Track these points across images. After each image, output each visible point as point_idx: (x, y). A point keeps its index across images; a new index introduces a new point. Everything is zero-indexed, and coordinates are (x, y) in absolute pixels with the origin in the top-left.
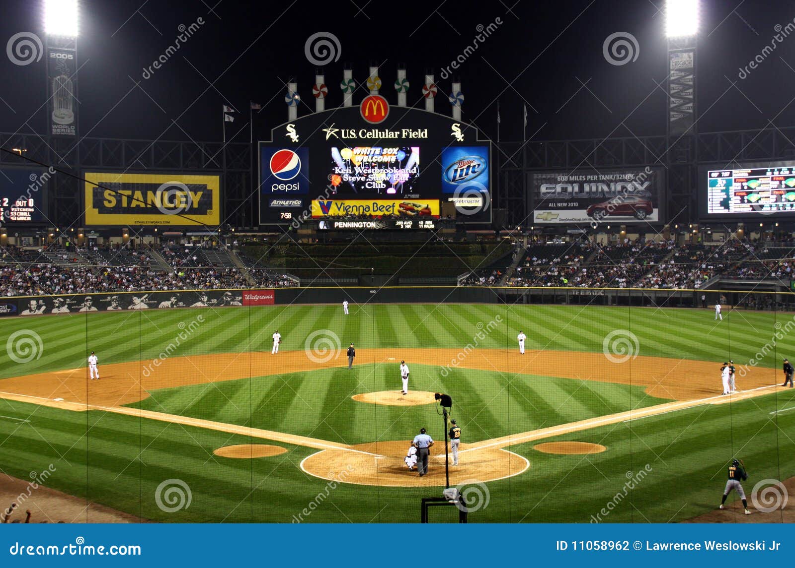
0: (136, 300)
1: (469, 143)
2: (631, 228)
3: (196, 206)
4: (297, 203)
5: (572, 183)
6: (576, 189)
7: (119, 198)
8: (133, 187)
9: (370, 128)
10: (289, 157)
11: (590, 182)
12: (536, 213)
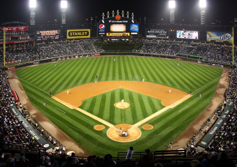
0: (76, 56)
1: (135, 23)
2: (164, 39)
3: (86, 34)
4: (104, 33)
5: (153, 31)
6: (154, 32)
7: (73, 34)
8: (75, 32)
9: (117, 20)
10: (102, 26)
11: (156, 31)
12: (147, 36)
